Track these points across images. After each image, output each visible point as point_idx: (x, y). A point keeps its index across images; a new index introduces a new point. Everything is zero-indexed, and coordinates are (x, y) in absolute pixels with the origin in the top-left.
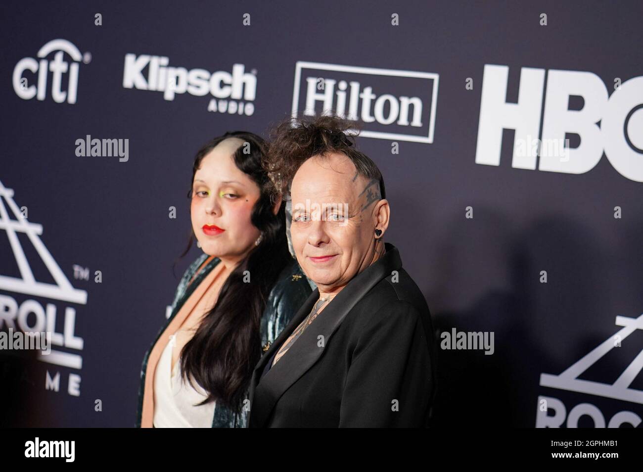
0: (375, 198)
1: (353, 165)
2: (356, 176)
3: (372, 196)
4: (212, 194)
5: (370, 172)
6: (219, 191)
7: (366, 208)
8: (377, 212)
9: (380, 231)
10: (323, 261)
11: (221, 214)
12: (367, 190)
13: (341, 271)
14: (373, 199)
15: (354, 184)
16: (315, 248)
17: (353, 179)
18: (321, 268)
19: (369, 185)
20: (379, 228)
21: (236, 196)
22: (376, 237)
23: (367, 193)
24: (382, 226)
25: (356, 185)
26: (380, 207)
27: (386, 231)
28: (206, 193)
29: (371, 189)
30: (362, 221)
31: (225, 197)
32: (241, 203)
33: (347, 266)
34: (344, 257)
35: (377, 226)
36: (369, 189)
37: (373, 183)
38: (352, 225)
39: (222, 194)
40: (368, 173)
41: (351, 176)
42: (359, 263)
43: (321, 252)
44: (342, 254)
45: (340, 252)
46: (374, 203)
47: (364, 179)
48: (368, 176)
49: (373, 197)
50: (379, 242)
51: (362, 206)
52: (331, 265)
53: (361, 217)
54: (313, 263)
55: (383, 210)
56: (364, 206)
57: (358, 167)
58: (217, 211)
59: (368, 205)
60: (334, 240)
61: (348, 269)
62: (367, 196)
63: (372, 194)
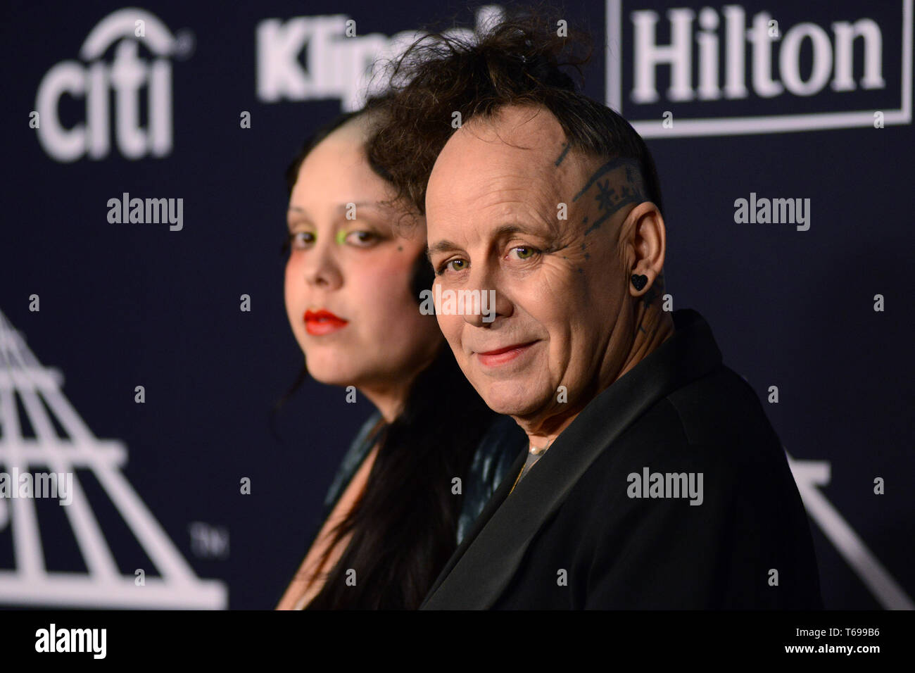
0: (621, 199)
1: (559, 129)
2: (565, 153)
3: (612, 198)
4: (322, 235)
5: (600, 140)
6: (335, 229)
7: (597, 225)
8: (632, 233)
9: (644, 279)
10: (503, 361)
11: (340, 281)
12: (595, 185)
13: (551, 379)
14: (616, 203)
15: (559, 171)
16: (476, 328)
17: (554, 158)
18: (503, 376)
19: (600, 172)
20: (640, 270)
21: (373, 237)
22: (634, 291)
23: (595, 189)
24: (648, 266)
25: (565, 172)
26: (639, 222)
27: (658, 277)
28: (311, 239)
29: (607, 182)
30: (587, 256)
31: (350, 244)
32: (385, 254)
33: (564, 366)
34: (553, 348)
35: (635, 266)
36: (602, 180)
37: (611, 165)
38: (559, 267)
39: (342, 234)
40: (596, 143)
41: (550, 154)
42: (592, 358)
43: (494, 340)
44: (548, 339)
45: (542, 335)
46: (621, 213)
47: (585, 157)
48: (594, 149)
49: (617, 198)
50: (646, 307)
51: (585, 221)
52: (523, 369)
53: (583, 247)
54: (486, 369)
55: (648, 229)
56: (590, 223)
57: (572, 132)
58: (331, 276)
59: (603, 219)
60: (522, 307)
61: (567, 372)
62: (598, 198)
63: (613, 191)
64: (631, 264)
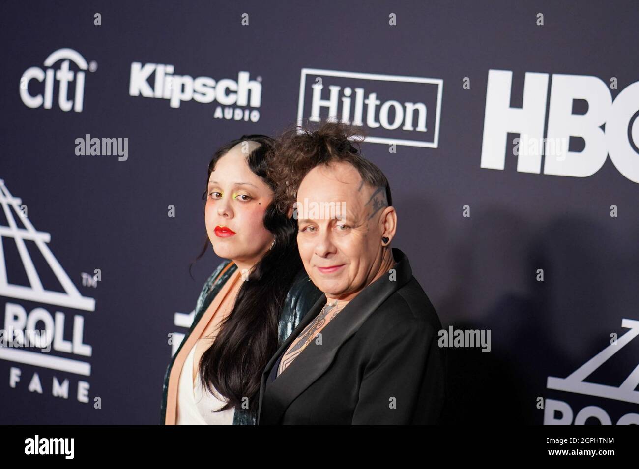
0: (381, 205)
1: (359, 175)
2: (362, 185)
3: (378, 204)
4: (225, 195)
5: (375, 181)
6: (232, 192)
7: (372, 216)
8: (384, 219)
9: (388, 239)
10: (330, 272)
11: (233, 216)
12: (372, 199)
13: (349, 281)
14: (380, 206)
15: (360, 194)
16: (322, 258)
17: (358, 188)
18: (329, 278)
19: (375, 194)
20: (386, 235)
21: (248, 198)
22: (383, 244)
23: (372, 201)
24: (389, 233)
25: (362, 194)
26: (387, 215)
27: (394, 238)
28: (219, 195)
29: (377, 198)
30: (368, 230)
31: (238, 199)
32: (253, 205)
33: (355, 275)
34: (352, 267)
35: (384, 233)
36: (375, 197)
37: (378, 191)
38: (358, 235)
39: (235, 195)
40: (374, 182)
41: (356, 186)
42: (367, 271)
43: (328, 262)
44: (350, 264)
45: (348, 262)
46: (380, 211)
47: (369, 187)
48: (373, 183)
49: (380, 205)
50: (386, 249)
51: (368, 215)
52: (339, 276)
53: (367, 226)
54: (321, 274)
55: (390, 217)
56: (370, 215)
57: (364, 176)
58: (229, 213)
59: (374, 214)
60: (341, 250)
61: (356, 278)
62: (374, 205)
63: (378, 202)
64: (383, 232)
